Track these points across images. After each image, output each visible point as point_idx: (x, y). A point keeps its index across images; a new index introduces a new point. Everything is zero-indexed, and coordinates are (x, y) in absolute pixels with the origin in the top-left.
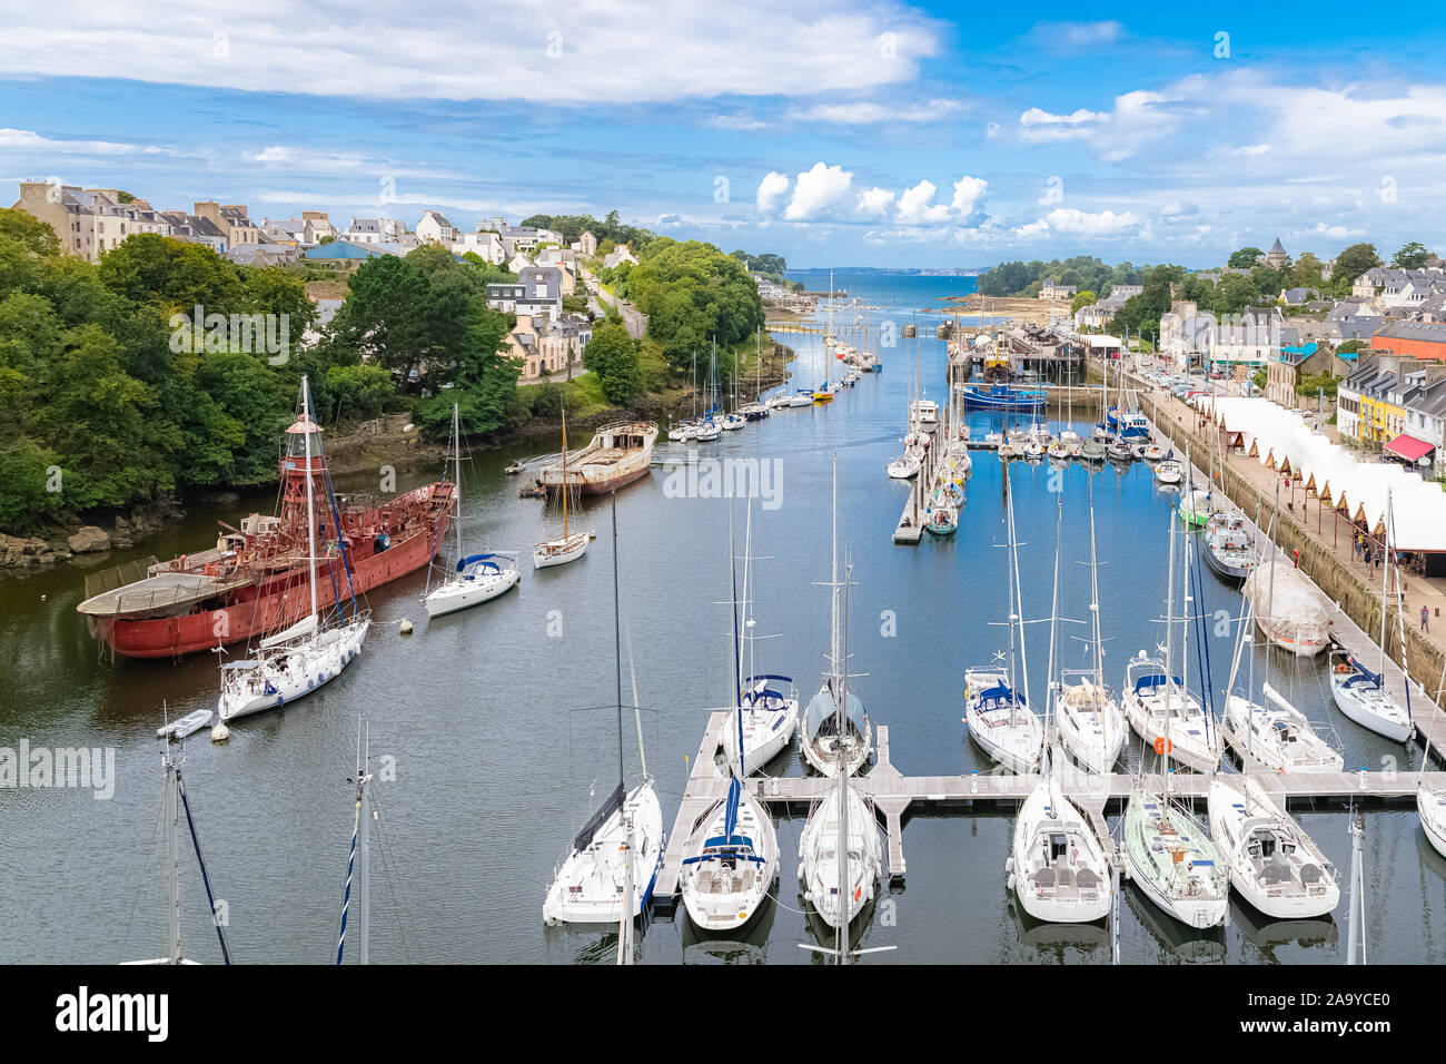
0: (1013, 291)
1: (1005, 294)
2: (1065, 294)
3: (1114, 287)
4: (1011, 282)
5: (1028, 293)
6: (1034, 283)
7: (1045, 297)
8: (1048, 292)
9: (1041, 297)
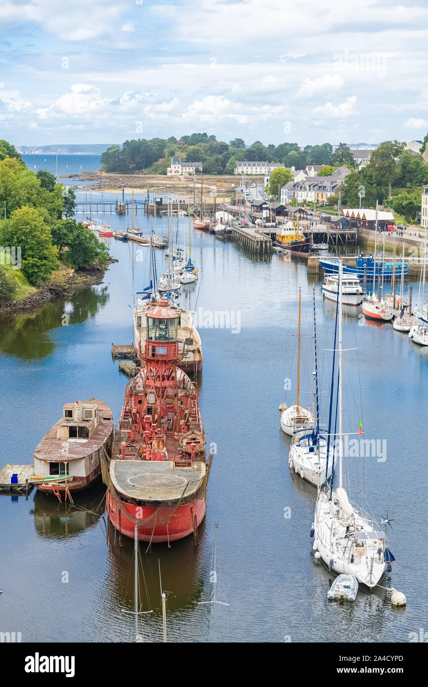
0: (139, 168)
1: (131, 171)
2: (192, 170)
3: (237, 163)
4: (137, 160)
5: (156, 171)
6: (161, 160)
7: (173, 173)
8: (175, 169)
9: (169, 174)
